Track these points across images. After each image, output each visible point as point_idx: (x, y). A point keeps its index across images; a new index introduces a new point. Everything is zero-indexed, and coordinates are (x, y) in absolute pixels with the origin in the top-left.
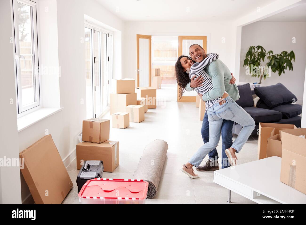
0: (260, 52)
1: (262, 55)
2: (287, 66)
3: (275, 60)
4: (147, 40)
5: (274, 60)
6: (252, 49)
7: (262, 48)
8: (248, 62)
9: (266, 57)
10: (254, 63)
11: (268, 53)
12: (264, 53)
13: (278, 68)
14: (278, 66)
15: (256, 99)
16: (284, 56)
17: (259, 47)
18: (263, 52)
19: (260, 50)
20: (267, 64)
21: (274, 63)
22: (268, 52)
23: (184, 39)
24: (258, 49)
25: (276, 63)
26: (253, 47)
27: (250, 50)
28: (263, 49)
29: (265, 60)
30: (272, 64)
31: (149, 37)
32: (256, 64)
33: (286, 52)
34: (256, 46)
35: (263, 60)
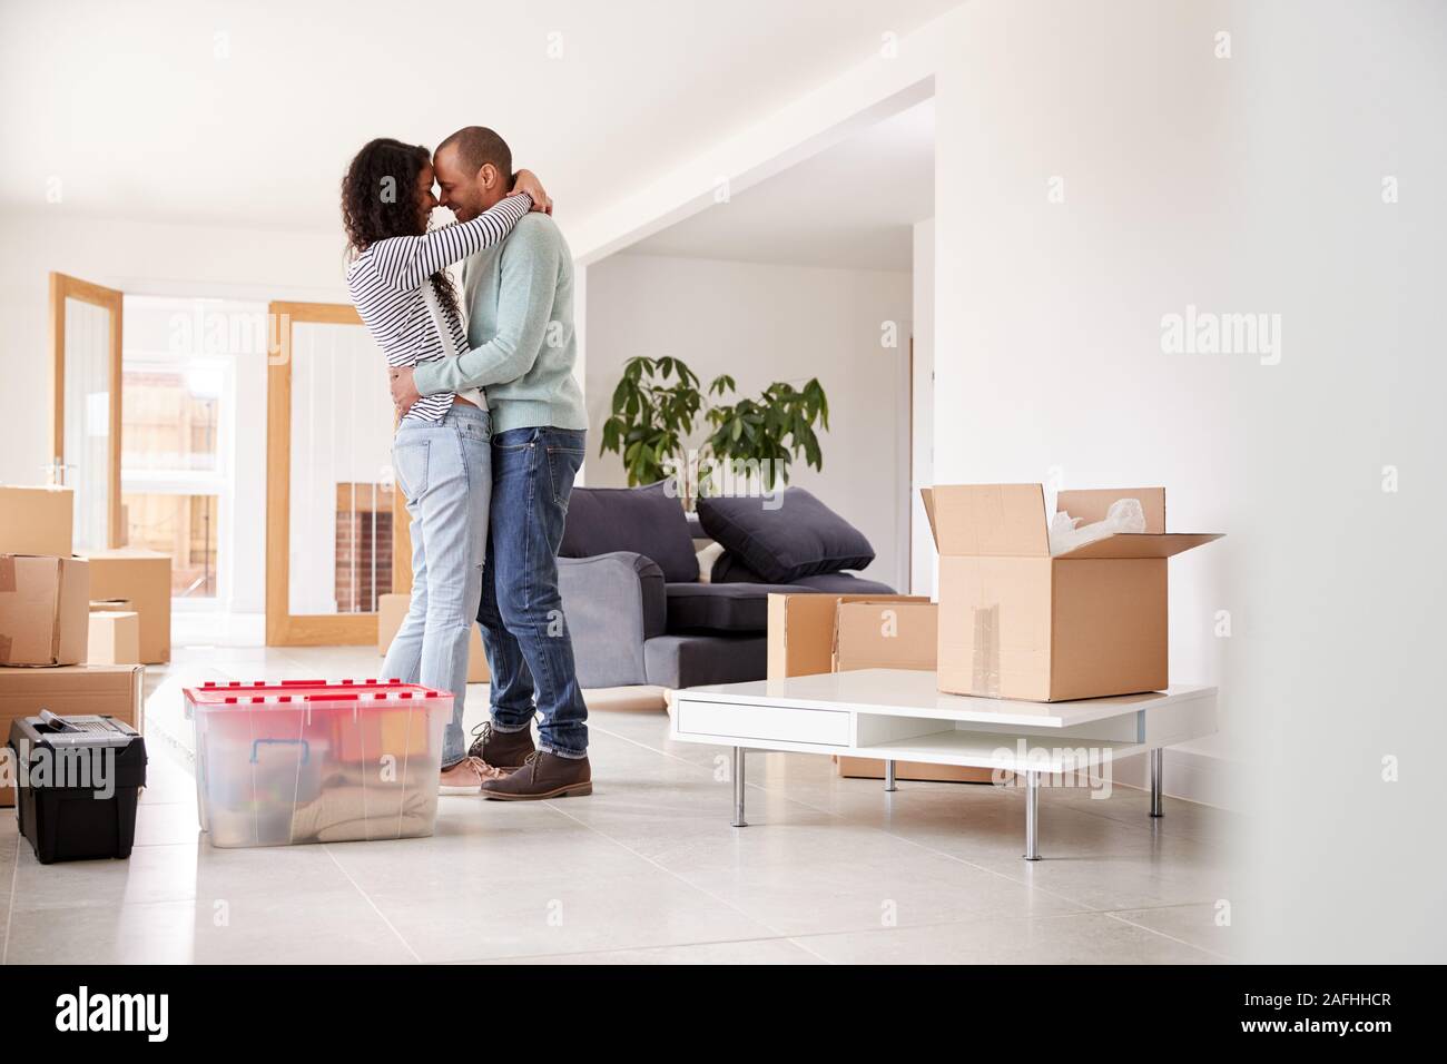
0: (671, 390)
1: (684, 402)
2: (794, 444)
3: (745, 417)
4: (102, 314)
5: (741, 420)
6: (641, 370)
7: (682, 368)
8: (622, 438)
9: (700, 415)
10: (653, 439)
11: (713, 388)
12: (693, 390)
13: (761, 453)
14: (759, 445)
15: (709, 553)
16: (785, 402)
17: (666, 364)
18: (690, 388)
19: (674, 379)
20: (707, 441)
21: (743, 434)
22: (715, 383)
23: (304, 320)
24: (666, 374)
25: (751, 432)
26: (642, 363)
27: (632, 376)
28: (687, 374)
29: (697, 428)
30: (736, 436)
31: (112, 300)
32: (662, 442)
33: (788, 389)
34: (656, 359)
35: (688, 429)
